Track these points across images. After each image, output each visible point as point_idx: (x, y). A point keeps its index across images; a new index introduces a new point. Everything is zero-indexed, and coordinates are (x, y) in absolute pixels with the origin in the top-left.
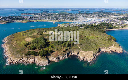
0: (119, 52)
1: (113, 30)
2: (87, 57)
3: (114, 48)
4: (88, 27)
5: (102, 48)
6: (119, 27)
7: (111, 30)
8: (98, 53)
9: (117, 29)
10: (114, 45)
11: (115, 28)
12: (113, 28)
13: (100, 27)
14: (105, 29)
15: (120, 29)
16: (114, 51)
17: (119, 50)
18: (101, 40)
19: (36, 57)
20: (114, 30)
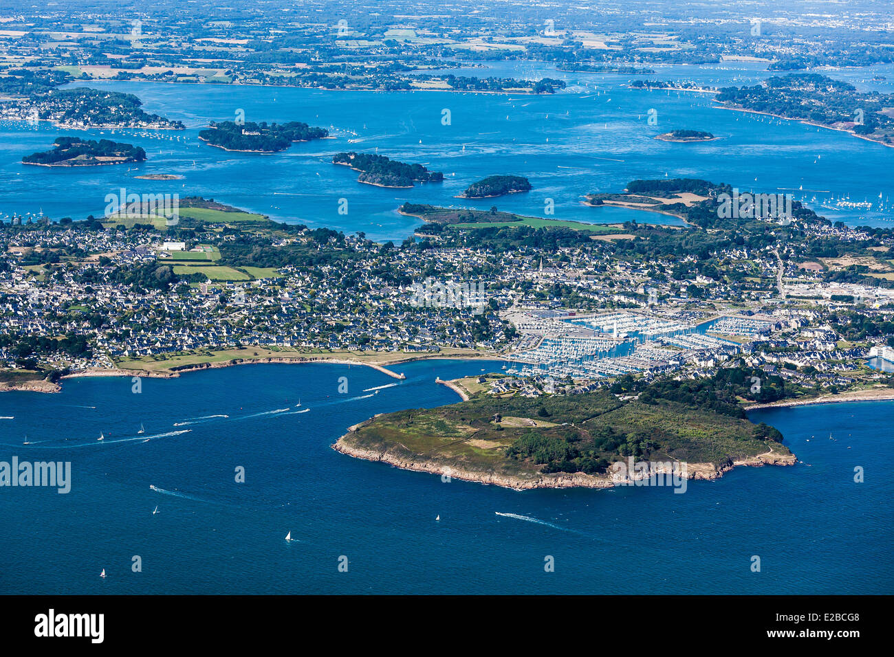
0: (785, 464)
1: (784, 404)
2: (701, 473)
3: (772, 455)
4: (658, 397)
5: (736, 458)
6: (817, 391)
7: (773, 405)
8: (727, 467)
9: (807, 402)
10: (772, 450)
11: (794, 396)
12: (782, 397)
13: (718, 392)
14: (745, 401)
15: (818, 400)
16: (771, 462)
17: (786, 459)
18: (731, 441)
19: (574, 475)
20: (788, 407)
